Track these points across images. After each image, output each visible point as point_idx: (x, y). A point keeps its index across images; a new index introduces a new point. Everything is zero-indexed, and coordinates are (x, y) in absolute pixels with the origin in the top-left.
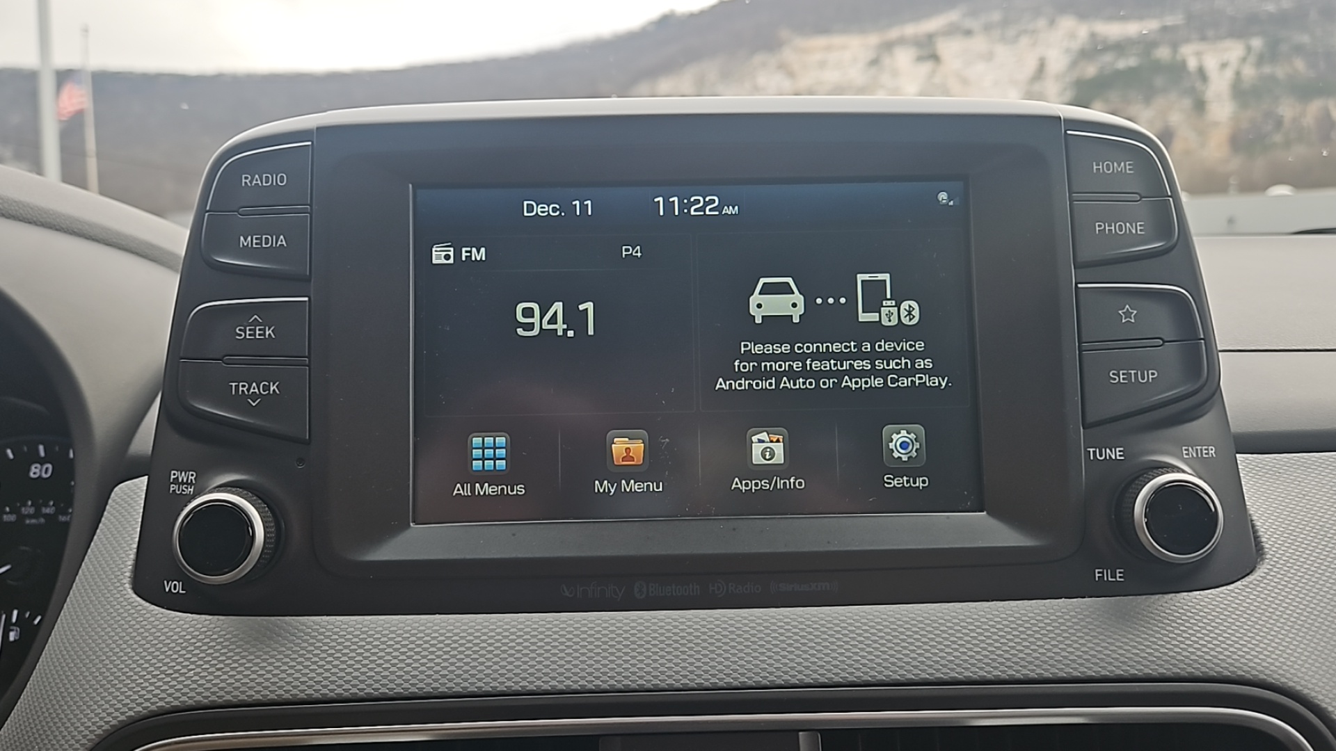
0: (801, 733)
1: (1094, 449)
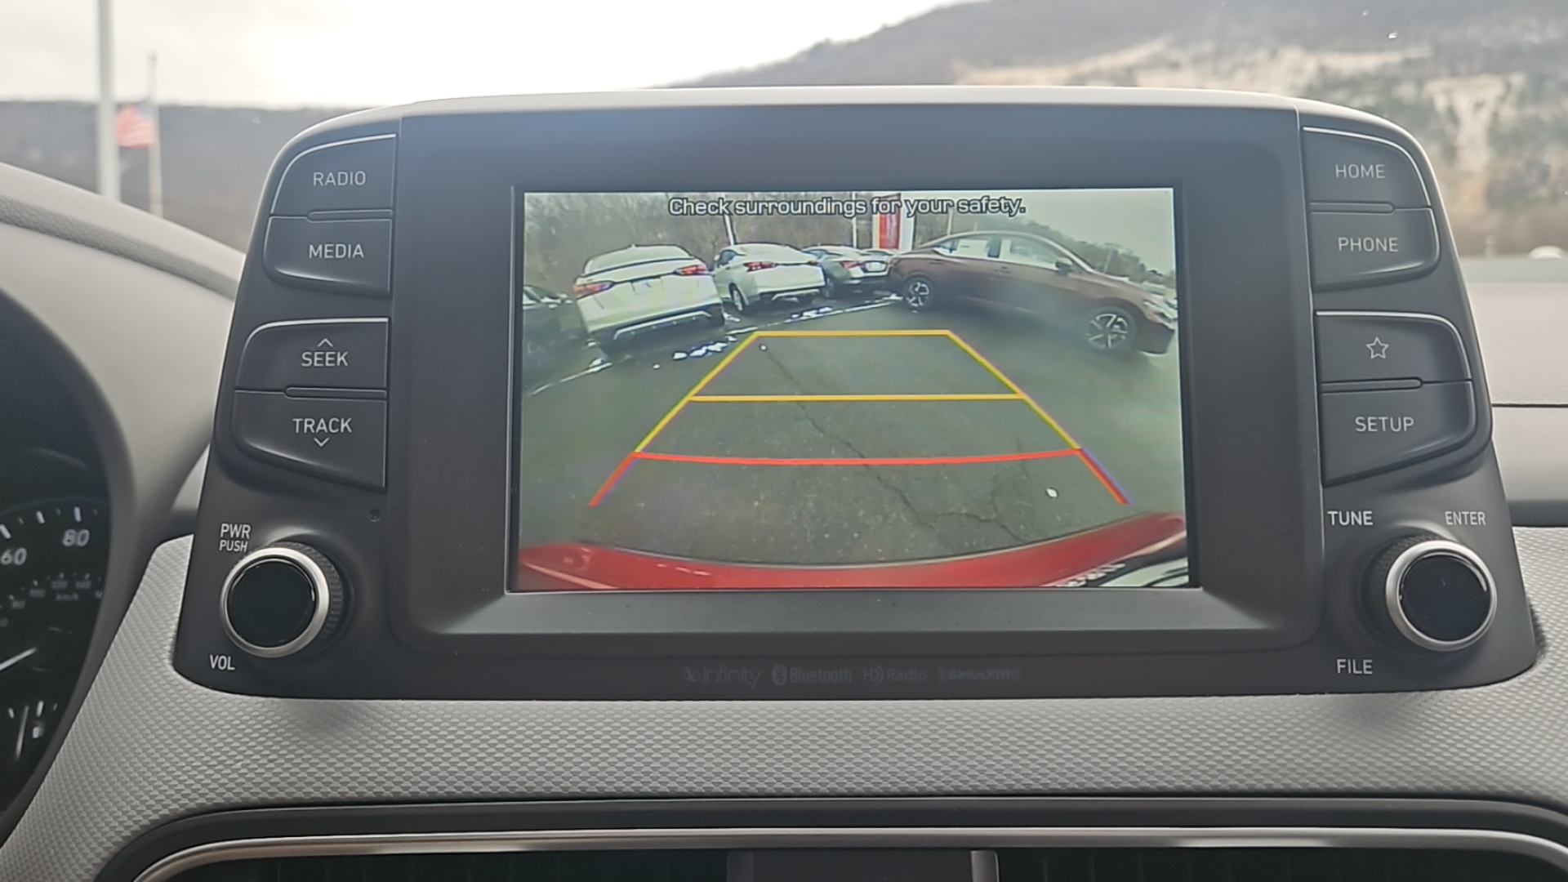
0: (973, 853)
1: (1336, 513)
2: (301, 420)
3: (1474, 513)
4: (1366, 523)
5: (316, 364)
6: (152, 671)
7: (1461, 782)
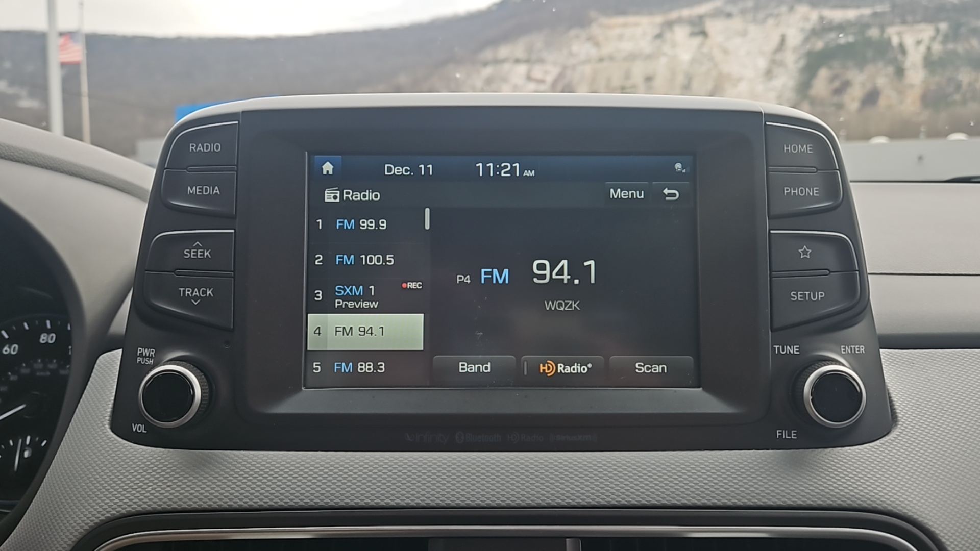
0: (567, 540)
1: (778, 346)
2: (184, 289)
3: (858, 346)
4: (795, 353)
5: (192, 257)
6: (98, 432)
7: (842, 501)
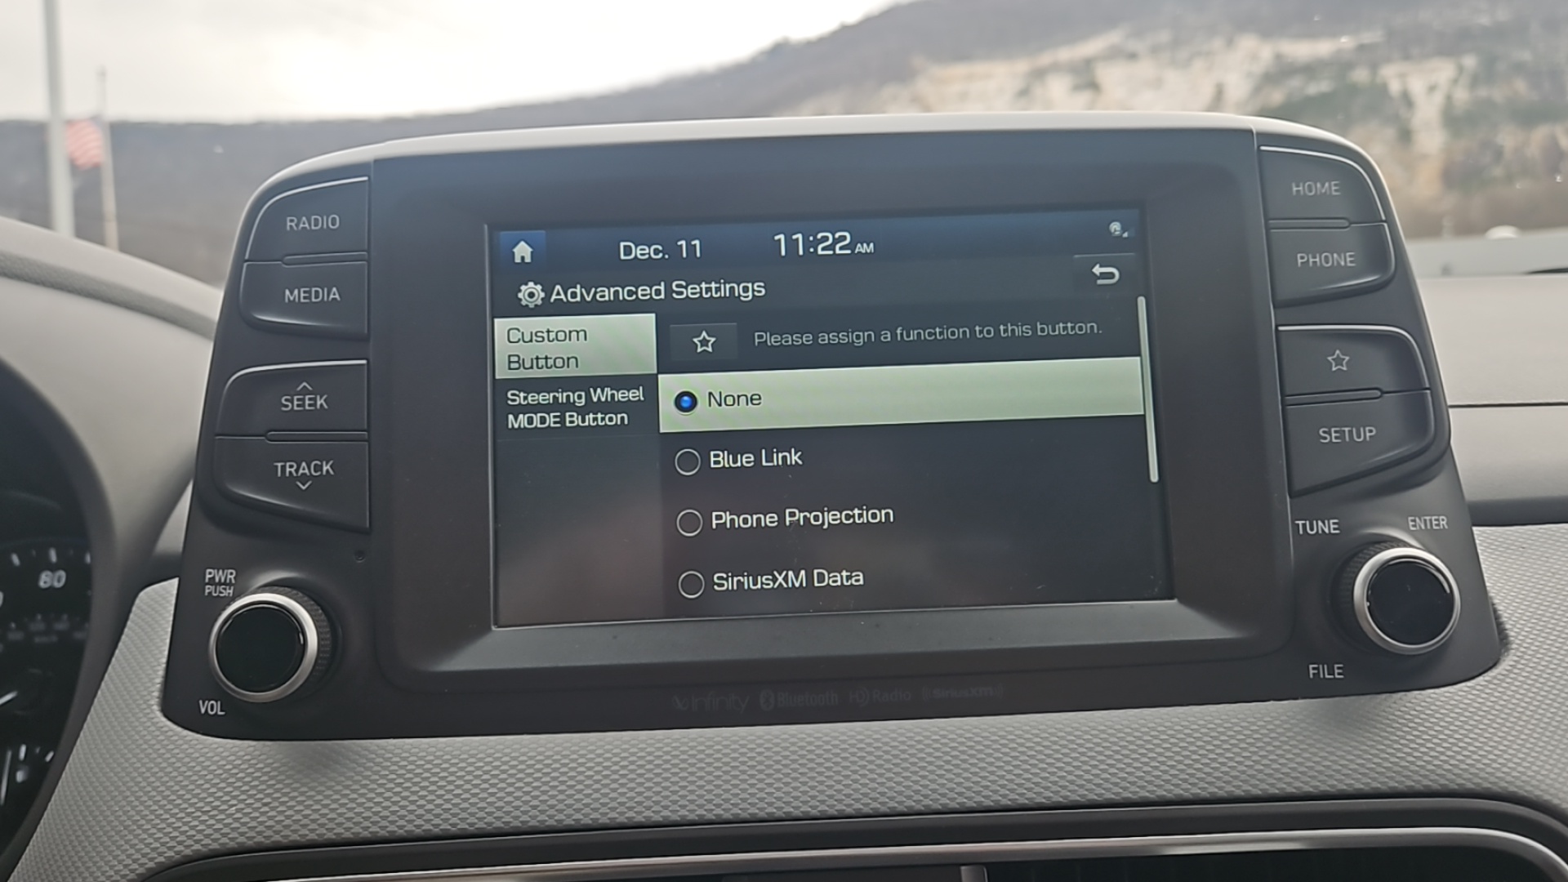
0: (963, 868)
1: (1303, 522)
2: (283, 464)
3: (1436, 517)
4: (1333, 531)
5: (296, 408)
6: (141, 718)
7: (1431, 780)
